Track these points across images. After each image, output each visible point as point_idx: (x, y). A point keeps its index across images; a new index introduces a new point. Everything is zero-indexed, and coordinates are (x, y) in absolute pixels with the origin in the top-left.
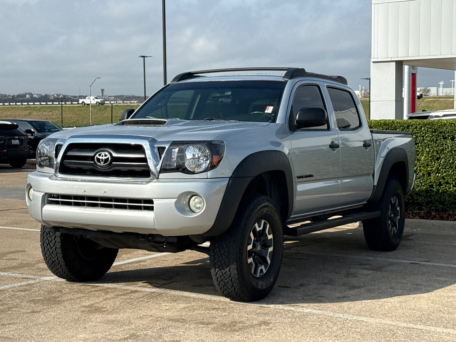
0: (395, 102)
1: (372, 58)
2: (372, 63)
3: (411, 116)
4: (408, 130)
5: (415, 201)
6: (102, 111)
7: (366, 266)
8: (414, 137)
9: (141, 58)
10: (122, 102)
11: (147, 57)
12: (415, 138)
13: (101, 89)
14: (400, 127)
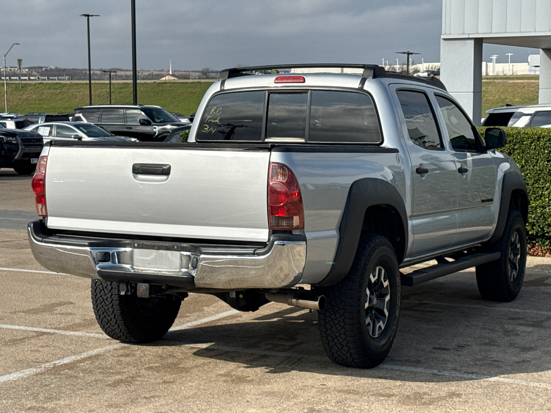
0: (472, 93)
1: (443, 33)
2: (442, 41)
3: (492, 112)
4: (538, 143)
5: (546, 235)
6: (20, 91)
7: (521, 322)
8: (546, 151)
9: (84, 17)
10: (46, 78)
11: (92, 16)
12: (547, 153)
13: (18, 60)
14: (528, 139)
